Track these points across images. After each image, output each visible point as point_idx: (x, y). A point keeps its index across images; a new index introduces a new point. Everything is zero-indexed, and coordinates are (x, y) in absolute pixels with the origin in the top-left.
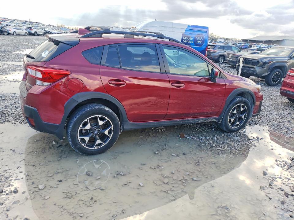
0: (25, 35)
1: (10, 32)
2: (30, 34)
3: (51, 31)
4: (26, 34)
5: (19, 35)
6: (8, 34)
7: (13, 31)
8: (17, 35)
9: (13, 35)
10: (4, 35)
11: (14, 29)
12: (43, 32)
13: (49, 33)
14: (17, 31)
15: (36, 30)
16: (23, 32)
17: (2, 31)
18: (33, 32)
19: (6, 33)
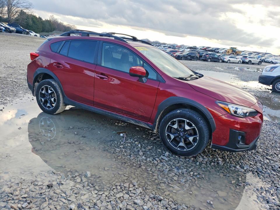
0: (238, 63)
1: (225, 60)
2: (244, 62)
3: (274, 61)
4: (240, 62)
5: (233, 63)
6: (223, 62)
7: (228, 60)
8: (230, 63)
9: (227, 62)
10: (219, 62)
11: (230, 57)
12: (259, 61)
13: (271, 62)
14: (231, 59)
15: (250, 59)
16: (237, 61)
17: (218, 59)
18: (247, 60)
19: (221, 61)
